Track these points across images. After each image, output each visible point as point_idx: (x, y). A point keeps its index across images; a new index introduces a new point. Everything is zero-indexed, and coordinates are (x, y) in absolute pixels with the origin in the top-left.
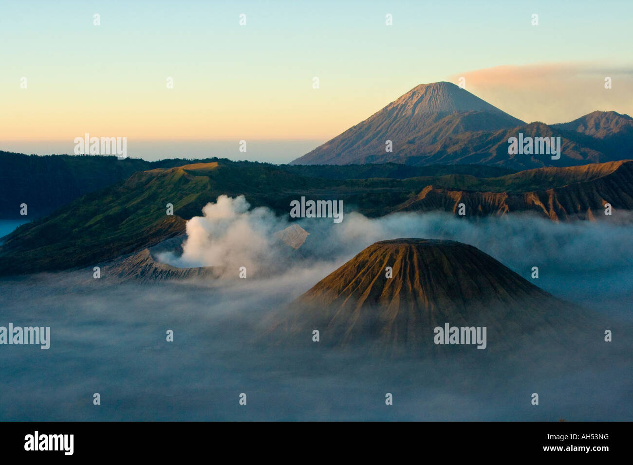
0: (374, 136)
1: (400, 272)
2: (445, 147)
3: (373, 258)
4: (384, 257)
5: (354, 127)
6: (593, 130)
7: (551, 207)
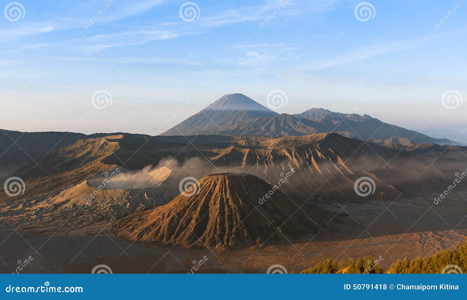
0: (202, 121)
1: (219, 190)
2: (239, 126)
3: (205, 183)
4: (211, 182)
5: (193, 116)
6: (312, 117)
7: (294, 156)
